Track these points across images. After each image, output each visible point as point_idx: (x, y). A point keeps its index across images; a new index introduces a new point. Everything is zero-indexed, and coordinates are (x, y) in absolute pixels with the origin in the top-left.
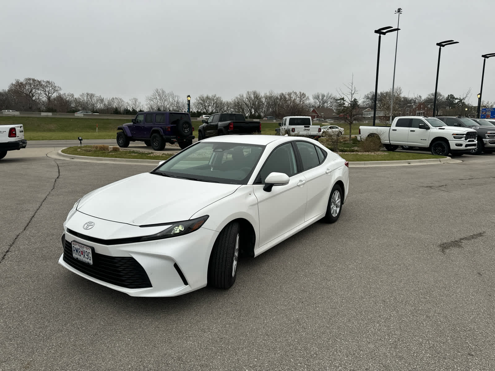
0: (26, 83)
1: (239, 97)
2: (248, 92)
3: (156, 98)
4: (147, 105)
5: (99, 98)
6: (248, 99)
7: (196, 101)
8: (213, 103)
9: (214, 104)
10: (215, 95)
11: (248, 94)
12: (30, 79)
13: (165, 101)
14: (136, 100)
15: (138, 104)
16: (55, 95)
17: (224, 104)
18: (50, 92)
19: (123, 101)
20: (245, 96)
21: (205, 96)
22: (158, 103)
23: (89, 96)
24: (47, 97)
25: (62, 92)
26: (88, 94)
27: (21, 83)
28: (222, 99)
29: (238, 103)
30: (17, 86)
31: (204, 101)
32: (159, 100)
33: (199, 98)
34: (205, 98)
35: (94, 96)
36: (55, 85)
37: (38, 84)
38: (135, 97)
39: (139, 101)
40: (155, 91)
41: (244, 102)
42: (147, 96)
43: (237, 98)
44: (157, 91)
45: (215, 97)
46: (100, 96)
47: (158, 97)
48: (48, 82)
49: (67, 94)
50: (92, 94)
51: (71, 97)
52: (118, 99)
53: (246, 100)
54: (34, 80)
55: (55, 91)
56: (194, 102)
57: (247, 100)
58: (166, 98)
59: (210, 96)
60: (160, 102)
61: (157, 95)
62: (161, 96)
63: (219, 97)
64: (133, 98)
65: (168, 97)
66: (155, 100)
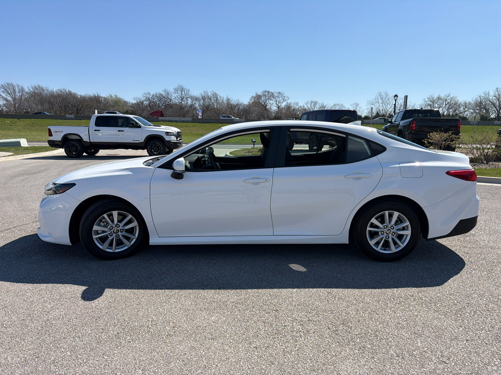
0: (263, 95)
1: (483, 95)
2: (497, 89)
3: (378, 101)
4: (367, 109)
5: (322, 105)
6: (496, 97)
7: (423, 102)
8: (444, 103)
9: (446, 105)
10: (449, 94)
11: (497, 91)
12: (265, 92)
13: (388, 104)
14: (357, 105)
15: (358, 109)
16: (283, 105)
17: (459, 105)
18: (280, 102)
19: (344, 107)
20: (492, 94)
21: (436, 96)
22: (380, 107)
23: (312, 104)
24: (277, 106)
25: (289, 101)
26: (312, 102)
27: (259, 95)
28: (457, 99)
29: (481, 103)
30: (255, 97)
31: (433, 102)
32: (380, 104)
33: (428, 99)
34: (435, 98)
35: (317, 104)
36: (285, 95)
37: (271, 95)
38: (356, 103)
39: (360, 106)
40: (377, 94)
41: (490, 101)
42: (369, 100)
43: (480, 97)
44: (380, 94)
45: (448, 96)
46: (323, 103)
47: (380, 101)
48: (279, 93)
49: (293, 103)
50: (316, 101)
51: (296, 105)
52: (339, 105)
53: (492, 98)
54: (269, 92)
55: (284, 100)
56: (420, 104)
57: (494, 98)
58: (389, 102)
59: (442, 96)
60: (382, 105)
61: (379, 99)
62: (384, 100)
63: (454, 97)
64: (354, 103)
65: (391, 100)
66: (376, 104)
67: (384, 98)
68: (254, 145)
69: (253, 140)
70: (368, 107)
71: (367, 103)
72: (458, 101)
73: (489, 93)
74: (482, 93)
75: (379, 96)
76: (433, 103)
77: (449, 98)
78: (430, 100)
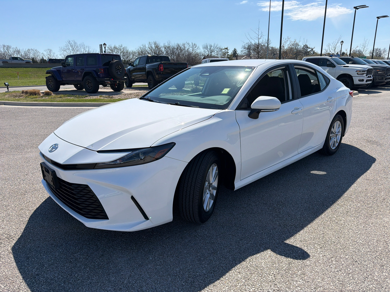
1: (142, 47)
3: (69, 48)
4: (61, 55)
5: (15, 49)
10: (122, 45)
11: (150, 44)
14: (50, 50)
15: (52, 54)
17: (129, 53)
19: (38, 52)
20: (147, 46)
29: (142, 52)
32: (71, 51)
33: (108, 48)
34: (113, 48)
35: (10, 48)
38: (49, 48)
40: (67, 42)
41: (147, 51)
42: (60, 47)
43: (140, 48)
45: (121, 47)
47: (70, 48)
52: (33, 50)
53: (148, 49)
57: (149, 49)
58: (78, 49)
59: (117, 46)
60: (73, 52)
61: (69, 46)
62: (74, 47)
63: (125, 47)
64: (47, 49)
65: (79, 47)
66: (67, 50)
67: (73, 46)
68: (8, 89)
69: (6, 84)
70: (61, 53)
71: (60, 49)
72: (128, 50)
73: (145, 45)
74: (141, 45)
75: (69, 43)
76: (112, 51)
77: (122, 48)
78: (110, 49)
